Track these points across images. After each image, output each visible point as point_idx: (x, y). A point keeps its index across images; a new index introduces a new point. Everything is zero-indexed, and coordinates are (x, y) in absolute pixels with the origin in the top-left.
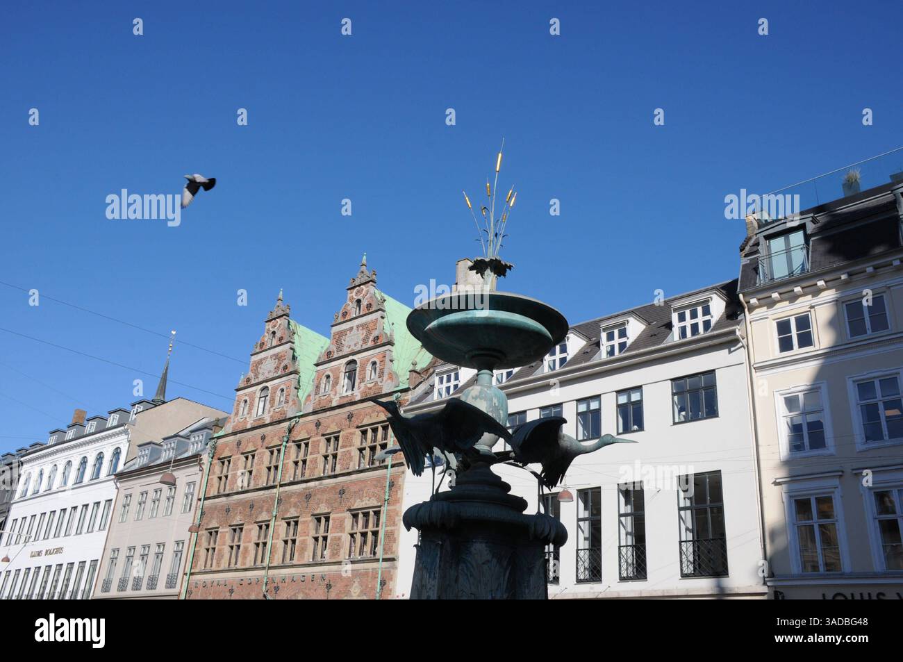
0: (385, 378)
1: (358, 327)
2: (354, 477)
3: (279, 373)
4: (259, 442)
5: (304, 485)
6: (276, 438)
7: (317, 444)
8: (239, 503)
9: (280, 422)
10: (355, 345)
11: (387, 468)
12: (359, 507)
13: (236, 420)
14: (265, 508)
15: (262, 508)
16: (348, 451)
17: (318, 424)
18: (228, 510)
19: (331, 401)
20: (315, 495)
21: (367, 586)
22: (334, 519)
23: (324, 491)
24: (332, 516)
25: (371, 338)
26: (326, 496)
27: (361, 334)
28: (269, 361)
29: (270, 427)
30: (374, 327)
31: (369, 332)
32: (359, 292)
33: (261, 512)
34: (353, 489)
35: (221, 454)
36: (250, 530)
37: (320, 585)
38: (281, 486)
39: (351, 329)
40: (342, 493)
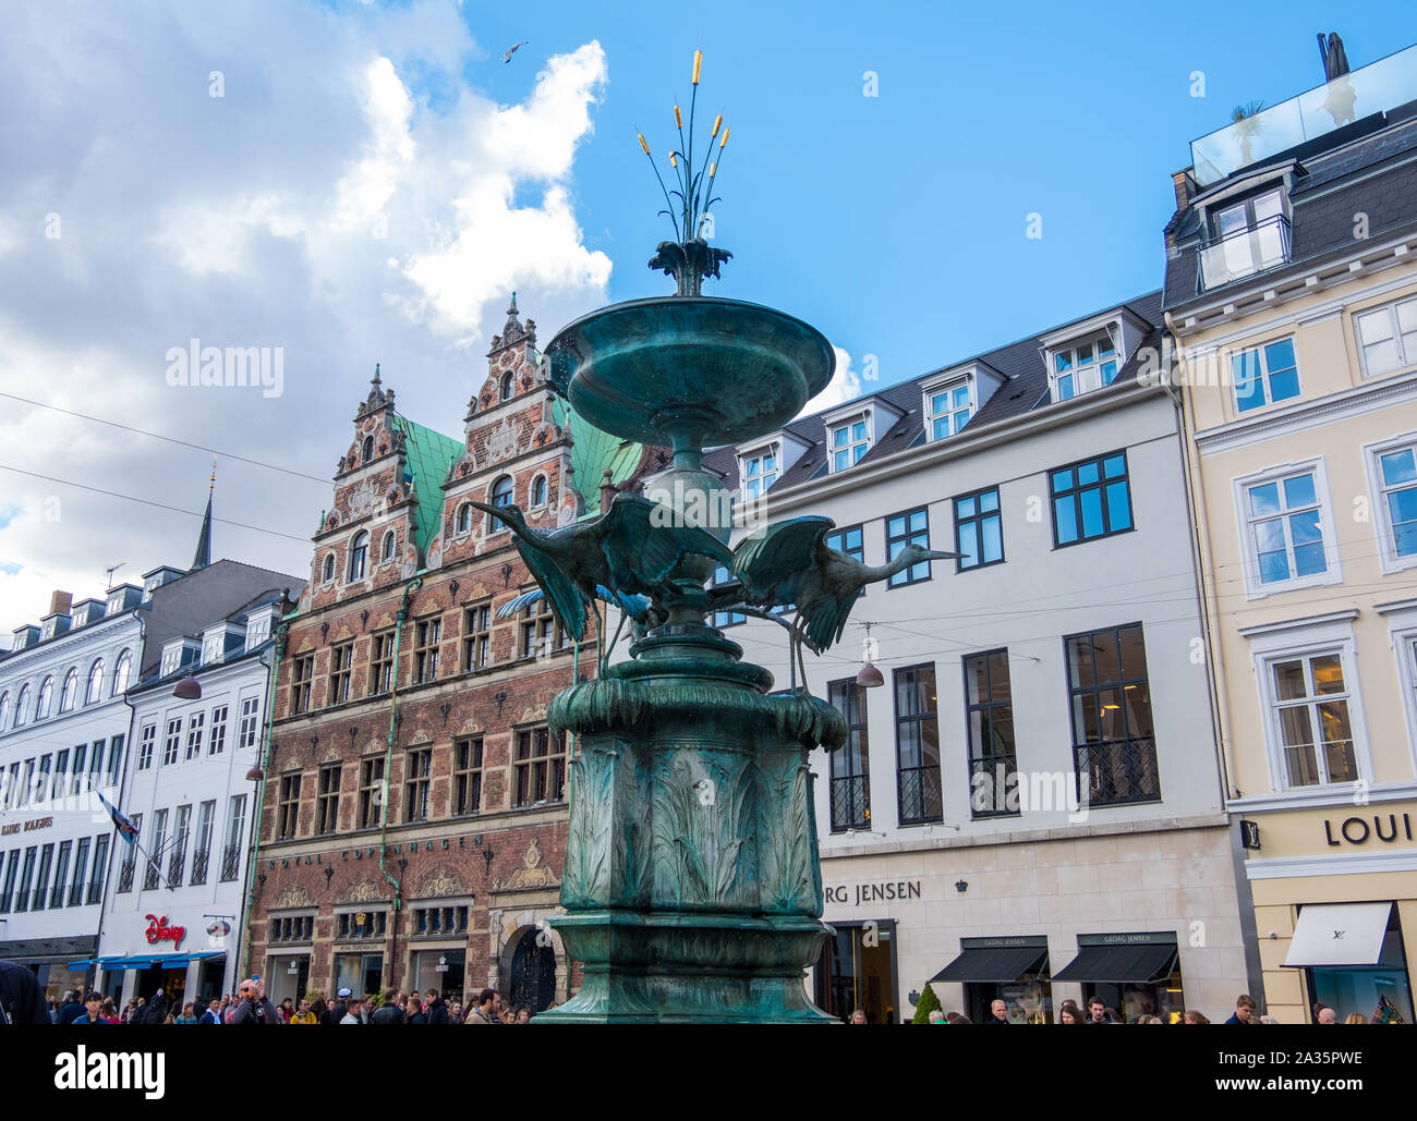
0: (560, 503)
1: (510, 418)
2: (518, 671)
3: (384, 506)
4: (359, 625)
5: (436, 691)
6: (385, 617)
7: (452, 621)
8: (333, 726)
9: (389, 588)
10: (507, 450)
11: (573, 653)
12: (531, 720)
13: (317, 588)
14: (375, 733)
15: (370, 732)
16: (506, 629)
17: (454, 588)
18: (315, 741)
19: (473, 548)
20: (456, 705)
21: (551, 850)
22: (489, 743)
23: (470, 697)
24: (486, 738)
25: (534, 436)
26: (472, 707)
27: (516, 430)
28: (364, 487)
29: (374, 598)
30: (536, 418)
31: (529, 426)
32: (507, 360)
33: (369, 739)
34: (519, 691)
35: (298, 648)
36: (353, 770)
37: (473, 852)
38: (399, 694)
39: (499, 423)
40: (502, 698)
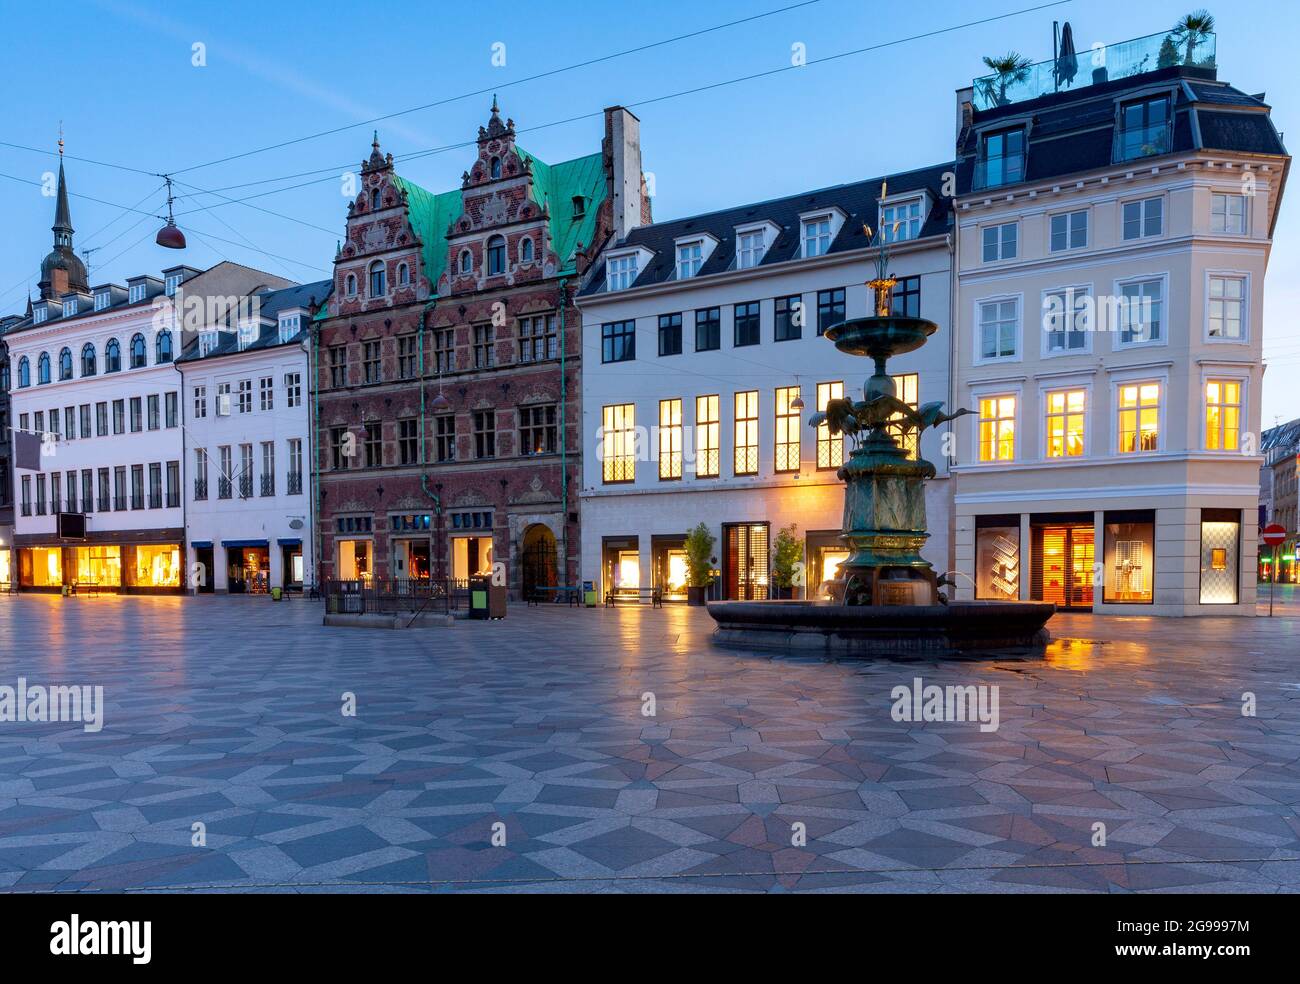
0: (545, 260)
1: (499, 193)
2: (518, 371)
3: (395, 245)
4: (384, 328)
5: (455, 379)
6: (406, 325)
7: (463, 334)
8: (369, 397)
9: (408, 305)
10: (499, 217)
11: (560, 362)
12: (529, 403)
13: (342, 299)
14: (406, 404)
15: (403, 403)
16: (506, 342)
17: (462, 310)
18: (356, 406)
19: (475, 284)
20: (471, 389)
21: (549, 482)
22: (499, 415)
23: (483, 385)
24: (496, 412)
25: (520, 209)
26: (484, 392)
27: (505, 203)
28: (375, 228)
29: (394, 311)
30: (521, 196)
31: (516, 202)
32: (494, 148)
33: (402, 407)
34: (518, 383)
35: (331, 341)
36: (392, 427)
37: (492, 481)
38: (425, 379)
39: (490, 196)
40: (506, 387)
